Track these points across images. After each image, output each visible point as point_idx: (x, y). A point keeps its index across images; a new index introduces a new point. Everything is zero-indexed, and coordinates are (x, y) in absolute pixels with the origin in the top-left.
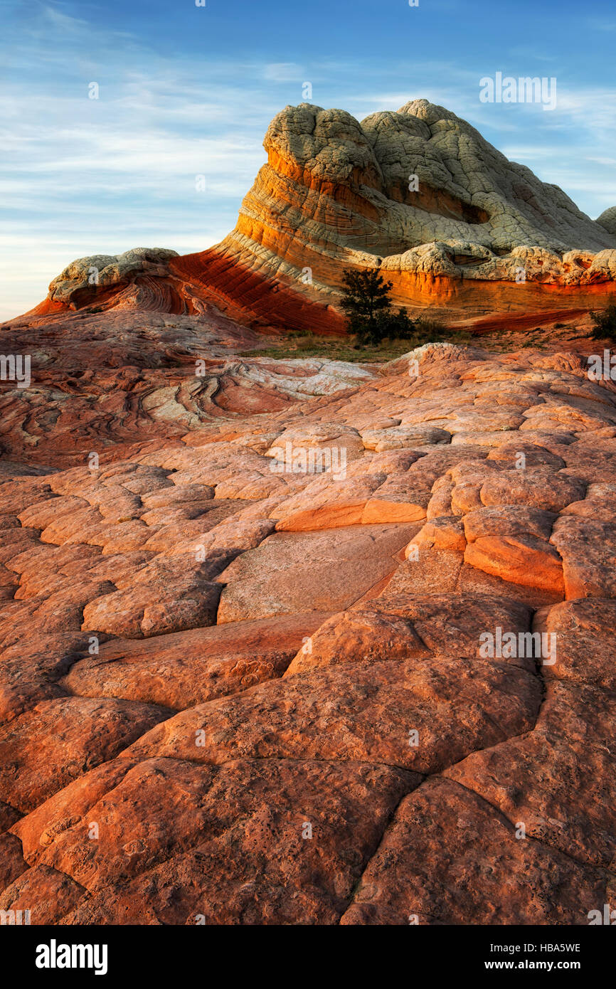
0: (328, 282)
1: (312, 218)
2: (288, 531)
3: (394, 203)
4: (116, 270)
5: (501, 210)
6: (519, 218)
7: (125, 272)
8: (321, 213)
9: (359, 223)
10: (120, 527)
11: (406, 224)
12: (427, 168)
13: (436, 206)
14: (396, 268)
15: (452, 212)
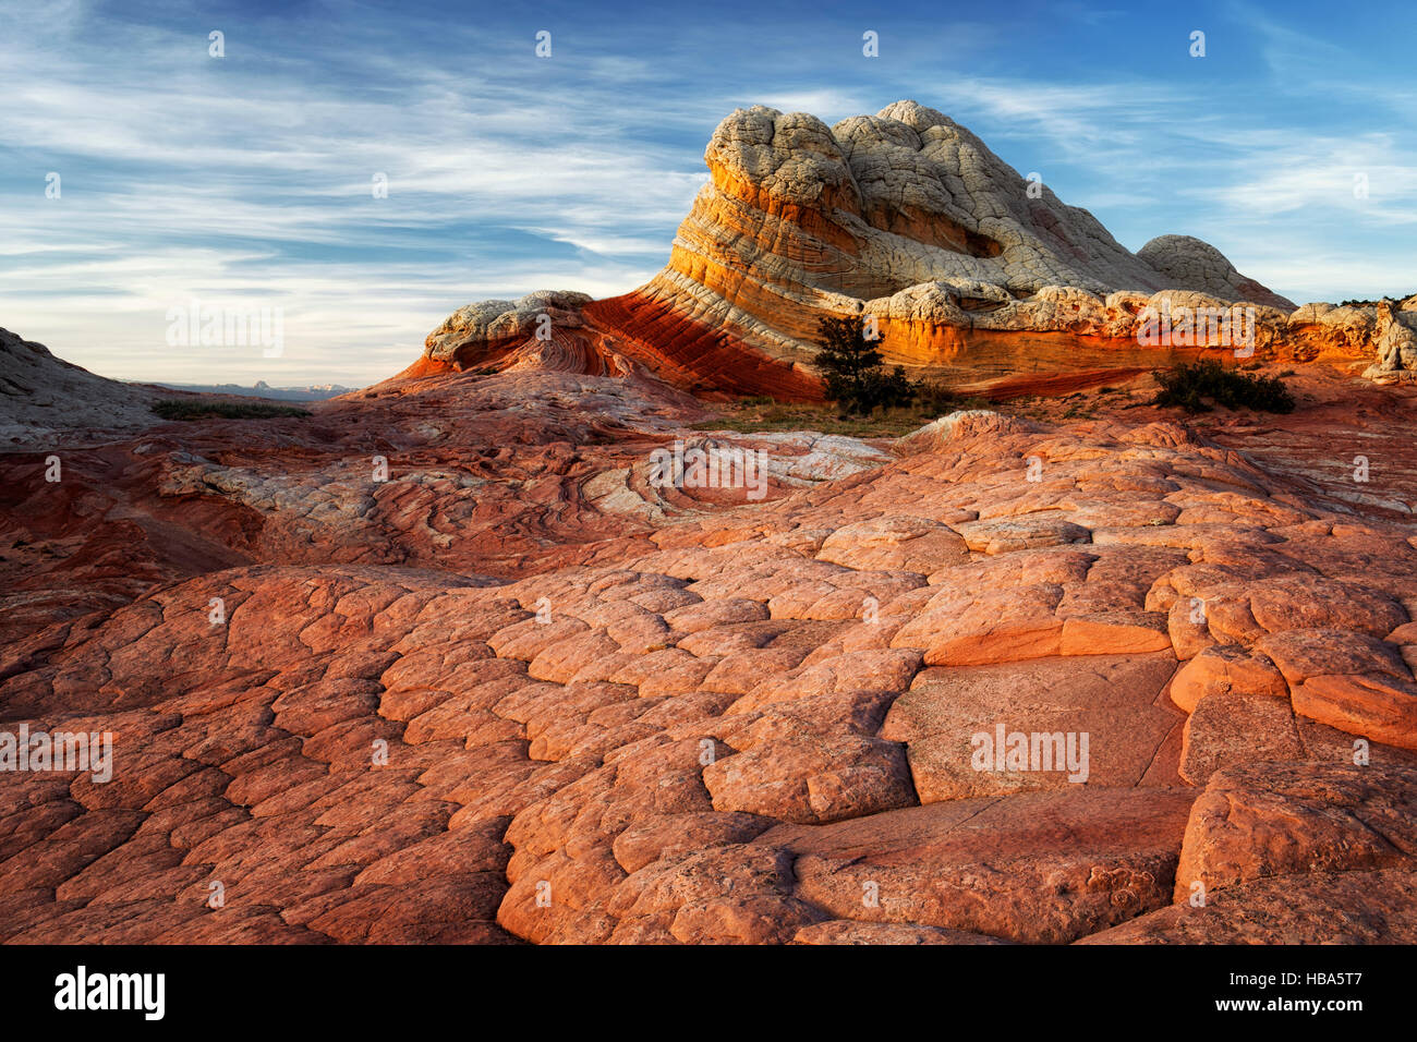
0: (792, 333)
1: (770, 251)
2: (943, 666)
3: (877, 231)
4: (514, 320)
5: (1018, 241)
6: (1042, 250)
7: (525, 321)
8: (781, 244)
9: (831, 257)
10: (653, 658)
11: (893, 258)
12: (919, 187)
13: (931, 235)
14: (883, 315)
15: (954, 243)
